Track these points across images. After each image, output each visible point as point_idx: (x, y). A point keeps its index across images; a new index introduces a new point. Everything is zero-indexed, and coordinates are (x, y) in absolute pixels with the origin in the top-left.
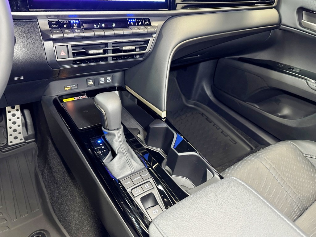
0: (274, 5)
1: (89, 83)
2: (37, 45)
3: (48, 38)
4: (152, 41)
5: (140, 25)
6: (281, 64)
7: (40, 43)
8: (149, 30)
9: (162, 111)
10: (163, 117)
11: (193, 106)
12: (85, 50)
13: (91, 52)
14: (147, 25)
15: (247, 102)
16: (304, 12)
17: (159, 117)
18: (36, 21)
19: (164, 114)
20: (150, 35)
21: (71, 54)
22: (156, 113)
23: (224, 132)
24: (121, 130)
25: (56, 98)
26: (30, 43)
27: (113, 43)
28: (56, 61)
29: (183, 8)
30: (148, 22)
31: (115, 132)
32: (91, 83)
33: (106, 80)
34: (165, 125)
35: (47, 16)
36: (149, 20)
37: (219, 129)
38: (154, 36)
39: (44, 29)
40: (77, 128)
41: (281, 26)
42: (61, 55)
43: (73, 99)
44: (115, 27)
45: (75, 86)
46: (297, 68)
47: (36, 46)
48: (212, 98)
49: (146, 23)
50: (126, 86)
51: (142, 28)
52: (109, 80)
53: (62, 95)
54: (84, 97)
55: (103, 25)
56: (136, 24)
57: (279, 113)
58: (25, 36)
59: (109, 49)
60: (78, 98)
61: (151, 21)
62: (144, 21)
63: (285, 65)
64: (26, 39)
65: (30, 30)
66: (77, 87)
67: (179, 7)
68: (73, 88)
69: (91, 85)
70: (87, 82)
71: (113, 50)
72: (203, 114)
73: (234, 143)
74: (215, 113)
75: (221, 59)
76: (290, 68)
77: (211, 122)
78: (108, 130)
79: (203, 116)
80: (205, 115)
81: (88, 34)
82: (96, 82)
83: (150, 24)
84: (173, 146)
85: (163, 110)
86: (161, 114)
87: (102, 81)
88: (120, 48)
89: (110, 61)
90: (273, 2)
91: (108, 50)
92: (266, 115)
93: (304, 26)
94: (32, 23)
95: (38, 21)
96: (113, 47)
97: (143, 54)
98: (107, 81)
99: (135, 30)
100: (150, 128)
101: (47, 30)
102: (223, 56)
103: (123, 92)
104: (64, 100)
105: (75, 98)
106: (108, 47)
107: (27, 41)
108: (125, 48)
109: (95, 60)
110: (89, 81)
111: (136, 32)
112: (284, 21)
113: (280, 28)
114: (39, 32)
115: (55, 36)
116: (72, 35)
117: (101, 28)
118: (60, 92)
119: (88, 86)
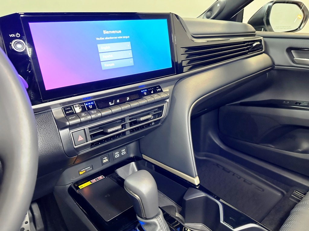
0: (263, 51)
1: (103, 161)
2: (53, 136)
3: (63, 127)
4: (166, 106)
5: (153, 94)
6: (286, 101)
7: (55, 133)
8: (162, 96)
9: (193, 177)
10: (197, 185)
11: (205, 158)
12: (103, 130)
13: (110, 130)
14: (159, 92)
15: (261, 144)
16: (292, 51)
17: (192, 185)
18: (50, 111)
19: (196, 181)
20: (163, 100)
21: (89, 138)
22: (187, 181)
23: (246, 181)
24: (161, 216)
25: (70, 186)
26: (45, 135)
27: (129, 117)
28: (74, 148)
29: (190, 69)
30: (159, 89)
31: (154, 220)
32: (106, 160)
33: (120, 153)
34: (203, 195)
35: (60, 104)
36: (160, 88)
37: (240, 178)
38: (168, 100)
39: (59, 118)
40: (104, 220)
41: (276, 67)
42: (79, 140)
43: (89, 183)
44: (129, 101)
45: (89, 167)
46: (303, 102)
47: (51, 137)
48: (222, 146)
49: (158, 90)
50: (143, 155)
51: (155, 96)
52: (124, 152)
53: (77, 181)
54: (101, 177)
55: (118, 101)
56: (149, 93)
57: (299, 149)
58: (39, 129)
59: (127, 123)
60: (94, 181)
61: (162, 88)
62: (155, 89)
63: (290, 101)
64: (40, 132)
65: (44, 121)
66: (91, 169)
67: (185, 69)
68: (87, 171)
69: (107, 162)
70: (102, 160)
71: (130, 123)
72: (218, 165)
73: (262, 190)
74: (230, 161)
75: (222, 108)
76: (297, 103)
77: (229, 172)
78: (146, 219)
79: (218, 167)
80: (221, 166)
81: (104, 113)
82: (111, 158)
83: (162, 91)
84: (222, 220)
85: (195, 177)
86: (194, 181)
87: (117, 155)
88: (138, 120)
89: (128, 134)
90: (261, 48)
91: (125, 124)
92: (287, 154)
93: (297, 62)
94: (45, 113)
95: (51, 111)
96: (130, 119)
97: (159, 120)
98: (122, 154)
99: (149, 99)
100: (185, 201)
101: (62, 118)
102: (223, 104)
103: (139, 162)
104: (80, 187)
105: (91, 181)
106: (125, 122)
107: (41, 134)
108: (142, 119)
109: (113, 137)
110: (104, 159)
111: (151, 100)
112: (277, 62)
113: (275, 68)
114: (54, 122)
115: (72, 122)
116: (89, 117)
117: (116, 104)
118: (74, 178)
119: (103, 164)
